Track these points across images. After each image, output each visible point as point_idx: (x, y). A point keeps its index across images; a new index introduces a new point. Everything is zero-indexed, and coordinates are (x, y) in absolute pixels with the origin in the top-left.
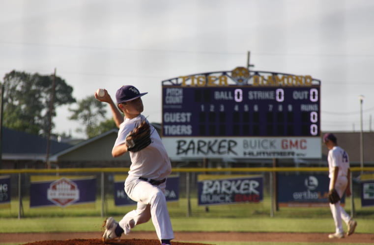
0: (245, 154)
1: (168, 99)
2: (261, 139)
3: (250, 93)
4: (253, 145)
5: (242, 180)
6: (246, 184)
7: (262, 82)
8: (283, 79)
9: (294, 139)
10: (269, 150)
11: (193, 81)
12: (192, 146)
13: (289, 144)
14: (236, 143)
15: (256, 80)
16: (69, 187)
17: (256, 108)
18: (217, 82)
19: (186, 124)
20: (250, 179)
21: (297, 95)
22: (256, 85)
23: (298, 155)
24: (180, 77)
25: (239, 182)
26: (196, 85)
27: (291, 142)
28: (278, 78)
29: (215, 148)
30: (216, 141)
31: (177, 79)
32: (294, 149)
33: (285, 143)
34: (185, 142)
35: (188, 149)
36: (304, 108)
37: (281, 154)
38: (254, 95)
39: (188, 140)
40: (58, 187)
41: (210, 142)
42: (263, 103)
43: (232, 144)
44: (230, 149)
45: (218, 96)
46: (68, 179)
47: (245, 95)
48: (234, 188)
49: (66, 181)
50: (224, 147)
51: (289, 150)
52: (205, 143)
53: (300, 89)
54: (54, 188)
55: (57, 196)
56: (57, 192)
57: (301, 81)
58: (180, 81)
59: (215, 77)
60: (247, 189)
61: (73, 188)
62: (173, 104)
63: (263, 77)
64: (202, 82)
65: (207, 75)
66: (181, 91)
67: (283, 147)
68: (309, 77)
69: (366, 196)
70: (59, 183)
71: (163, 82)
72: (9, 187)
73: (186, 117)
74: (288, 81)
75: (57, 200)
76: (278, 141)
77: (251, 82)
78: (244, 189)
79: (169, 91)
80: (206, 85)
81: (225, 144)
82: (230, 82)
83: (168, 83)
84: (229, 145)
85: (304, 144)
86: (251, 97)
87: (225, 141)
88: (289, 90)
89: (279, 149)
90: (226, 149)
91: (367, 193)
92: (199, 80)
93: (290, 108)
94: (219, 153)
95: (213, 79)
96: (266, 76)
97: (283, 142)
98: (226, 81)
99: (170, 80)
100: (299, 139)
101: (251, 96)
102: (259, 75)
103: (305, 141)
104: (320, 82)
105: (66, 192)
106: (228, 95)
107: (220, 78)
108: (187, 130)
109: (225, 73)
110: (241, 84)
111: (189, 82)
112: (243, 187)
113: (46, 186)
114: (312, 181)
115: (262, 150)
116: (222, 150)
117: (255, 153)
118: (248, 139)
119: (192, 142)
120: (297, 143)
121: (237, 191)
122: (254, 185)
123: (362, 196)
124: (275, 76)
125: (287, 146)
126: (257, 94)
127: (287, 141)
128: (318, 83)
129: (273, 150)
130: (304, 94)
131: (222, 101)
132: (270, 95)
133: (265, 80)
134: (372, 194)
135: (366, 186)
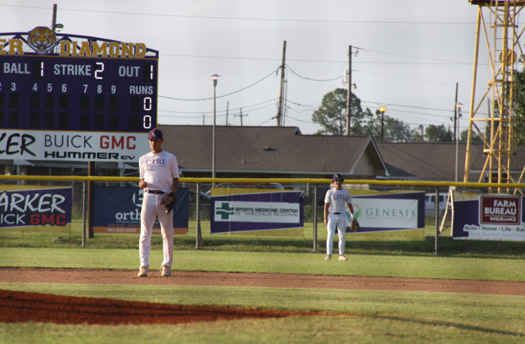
0: (46, 154)
2: (71, 134)
3: (56, 66)
4: (59, 143)
5: (42, 193)
6: (45, 199)
7: (74, 50)
8: (104, 47)
9: (118, 135)
10: (82, 150)
13: (110, 141)
14: (33, 140)
15: (65, 48)
17: (64, 88)
18: (7, 49)
20: (53, 192)
21: (123, 71)
22: (65, 55)
23: (122, 157)
25: (37, 195)
27: (114, 138)
28: (97, 45)
29: (3, 146)
30: (4, 135)
32: (117, 150)
33: (105, 140)
36: (133, 89)
37: (99, 155)
38: (61, 69)
42: (75, 81)
43: (28, 140)
44: (23, 147)
45: (8, 68)
47: (49, 69)
48: (28, 204)
50: (16, 144)
51: (110, 150)
53: (129, 62)
57: (130, 52)
59: (4, 41)
60: (49, 206)
63: (75, 43)
67: (102, 147)
68: (142, 46)
69: (218, 218)
74: (111, 50)
76: (95, 137)
77: (58, 49)
78: (43, 207)
81: (18, 140)
82: (26, 48)
84: (24, 141)
85: (132, 143)
86: (57, 73)
87: (18, 135)
88: (113, 64)
89: (96, 149)
90: (18, 148)
93: (114, 89)
94: (8, 153)
96: (80, 42)
97: (102, 137)
98: (20, 47)
100: (126, 135)
101: (57, 70)
102: (70, 41)
103: (134, 138)
104: (157, 52)
106: (23, 69)
107: (11, 42)
109: (18, 35)
110: (42, 53)
112: (41, 203)
114: (142, 196)
115: (71, 149)
116: (12, 149)
117: (61, 154)
118: (52, 133)
120: (122, 139)
121: (33, 209)
122: (58, 200)
123: (212, 218)
124: (93, 43)
125: (108, 143)
126: (66, 68)
127: (108, 138)
128: (154, 54)
129: (88, 149)
130: (134, 70)
131: (13, 77)
132: (84, 69)
133: (79, 48)
134: (225, 216)
135: (218, 204)
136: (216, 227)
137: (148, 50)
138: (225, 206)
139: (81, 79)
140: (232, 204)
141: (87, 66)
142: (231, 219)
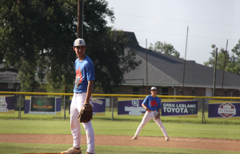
16: (231, 107)
40: (224, 106)
46: (230, 102)
49: (228, 104)
54: (222, 107)
55: (223, 112)
56: (224, 110)
61: (232, 107)
72: (197, 106)
75: (223, 114)
105: (229, 110)
113: (218, 106)
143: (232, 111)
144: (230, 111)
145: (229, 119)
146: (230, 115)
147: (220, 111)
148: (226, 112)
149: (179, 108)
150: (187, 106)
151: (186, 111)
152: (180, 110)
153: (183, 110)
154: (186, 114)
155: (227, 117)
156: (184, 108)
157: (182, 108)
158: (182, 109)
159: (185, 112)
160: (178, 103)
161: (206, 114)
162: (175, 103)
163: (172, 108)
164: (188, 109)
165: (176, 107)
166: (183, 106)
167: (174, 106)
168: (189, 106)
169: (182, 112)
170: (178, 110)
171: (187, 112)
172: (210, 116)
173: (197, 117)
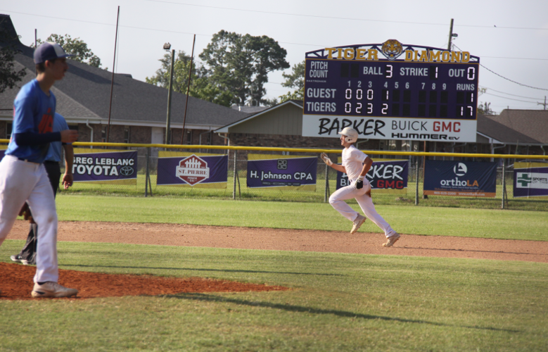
0: (393, 135)
1: (312, 73)
2: (412, 120)
3: (402, 69)
4: (402, 127)
5: (386, 164)
6: (389, 169)
7: (416, 57)
8: (438, 54)
9: (447, 121)
10: (419, 132)
11: (340, 54)
12: (336, 125)
13: (441, 126)
14: (384, 124)
15: (409, 56)
16: (199, 164)
17: (407, 86)
18: (366, 56)
19: (330, 100)
20: (394, 164)
21: (452, 73)
22: (409, 61)
23: (450, 138)
24: (327, 49)
25: (382, 166)
26: (343, 58)
27: (444, 124)
28: (433, 54)
29: (361, 128)
30: (362, 120)
31: (322, 51)
32: (446, 132)
33: (437, 125)
34: (329, 121)
35: (332, 128)
36: (459, 87)
37: (432, 136)
38: (405, 71)
39: (332, 118)
40: (187, 163)
41: (355, 122)
42: (415, 80)
43: (380, 124)
44: (376, 130)
45: (366, 71)
46: (198, 155)
47: (396, 71)
48: (376, 172)
49: (196, 158)
50: (371, 127)
51: (440, 133)
52: (351, 123)
53: (457, 66)
54: (183, 164)
55: (185, 174)
56: (186, 169)
57: (458, 58)
58: (326, 53)
59: (364, 50)
60: (391, 174)
61: (203, 165)
62: (317, 78)
63: (417, 52)
64: (349, 55)
65: (356, 47)
66: (326, 65)
67: (434, 130)
68: (467, 54)
69: (519, 185)
70: (188, 160)
71: (307, 54)
72: (135, 162)
73: (331, 93)
74: (444, 57)
75: (185, 178)
76: (430, 122)
77: (403, 57)
78: (387, 175)
79: (313, 64)
80: (354, 59)
81: (373, 124)
82: (381, 56)
83: (313, 55)
84: (376, 125)
85: (457, 127)
86: (402, 74)
87: (372, 121)
88: (444, 67)
89: (431, 132)
90: (372, 130)
91: (519, 181)
92: (346, 54)
93: (444, 86)
94: (365, 134)
95: (361, 52)
96: (420, 51)
97: (435, 123)
98: (375, 55)
99: (314, 52)
100: (453, 121)
101: (402, 72)
102: (413, 50)
103: (459, 124)
104: (478, 58)
105: (196, 169)
106: (377, 71)
107: (370, 50)
108: (331, 107)
109: (375, 46)
110: (392, 59)
111: (335, 55)
112: (385, 172)
113: (175, 162)
114: (461, 168)
115: (412, 131)
116: (368, 131)
117: (404, 135)
118: (398, 119)
119: (336, 121)
120: (450, 124)
121: (379, 176)
122: (398, 169)
123: (515, 185)
124: (430, 51)
125: (439, 127)
126: (409, 70)
127: (439, 123)
128: (476, 60)
129: (424, 132)
130: (461, 72)
131: (370, 77)
132: (423, 72)
133: (419, 55)
134: (525, 184)
135: (519, 175)
136: (517, 192)
137: (472, 57)
138: (525, 177)
139: (420, 78)
140: (530, 175)
141: (425, 69)
142: (529, 186)
143: (201, 173)
144: (198, 172)
145: (196, 188)
146: (199, 179)
147: (180, 172)
148: (190, 174)
149: (102, 166)
150: (116, 162)
151: (114, 171)
152: (104, 170)
153: (109, 170)
154: (114, 177)
155: (192, 183)
156: (111, 166)
157: (108, 165)
158: (107, 168)
159: (111, 174)
160: (100, 156)
161: (154, 178)
162: (94, 157)
163: (87, 166)
164: (119, 167)
165: (94, 164)
166: (109, 161)
167: (92, 162)
168: (119, 162)
169: (106, 173)
170: (98, 170)
171: (116, 174)
172: (159, 182)
173: (135, 183)
